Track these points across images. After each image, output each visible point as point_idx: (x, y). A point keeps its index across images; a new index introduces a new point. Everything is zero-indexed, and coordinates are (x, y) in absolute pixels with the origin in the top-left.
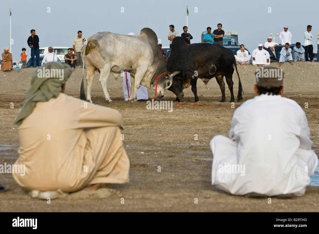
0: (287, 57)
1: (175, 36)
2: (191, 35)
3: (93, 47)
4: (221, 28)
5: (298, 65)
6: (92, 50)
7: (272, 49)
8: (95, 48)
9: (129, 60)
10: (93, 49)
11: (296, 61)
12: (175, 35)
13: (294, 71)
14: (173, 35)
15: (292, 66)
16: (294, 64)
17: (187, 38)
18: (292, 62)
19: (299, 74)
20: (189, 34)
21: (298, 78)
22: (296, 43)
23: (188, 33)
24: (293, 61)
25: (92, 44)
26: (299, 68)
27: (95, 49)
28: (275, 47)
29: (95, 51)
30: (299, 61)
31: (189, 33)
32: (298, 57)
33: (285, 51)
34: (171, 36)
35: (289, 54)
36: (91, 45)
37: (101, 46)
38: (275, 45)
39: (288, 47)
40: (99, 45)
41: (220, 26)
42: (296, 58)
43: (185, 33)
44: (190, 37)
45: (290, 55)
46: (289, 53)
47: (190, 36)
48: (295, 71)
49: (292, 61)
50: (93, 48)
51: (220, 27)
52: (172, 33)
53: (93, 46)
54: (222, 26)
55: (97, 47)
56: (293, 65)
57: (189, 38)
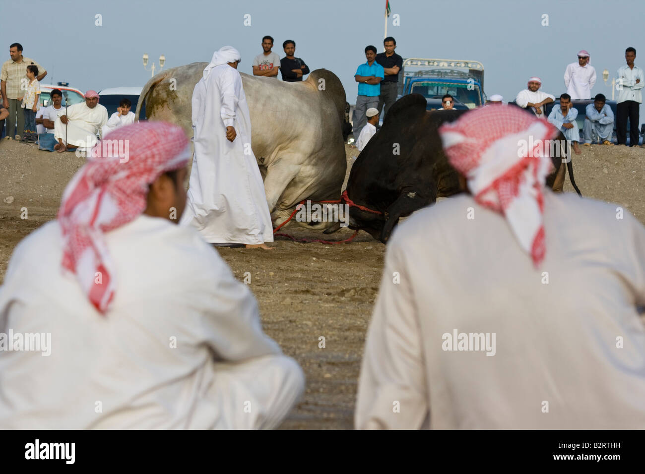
0: (565, 130)
1: (272, 64)
2: (306, 63)
3: (160, 101)
4: (394, 48)
5: (595, 154)
6: (157, 109)
7: (536, 108)
8: (165, 104)
9: (260, 143)
10: (160, 106)
11: (589, 142)
12: (272, 62)
13: (582, 169)
14: (265, 64)
15: (577, 156)
16: (582, 151)
17: (294, 71)
18: (577, 147)
19: (593, 178)
20: (300, 62)
21: (589, 189)
22: (596, 97)
23: (296, 58)
24: (581, 143)
25: (160, 92)
26: (596, 162)
27: (165, 106)
28: (544, 106)
29: (164, 111)
30: (597, 143)
31: (300, 59)
32: (593, 133)
33: (560, 116)
34: (260, 65)
35: (572, 123)
36: (158, 94)
37: (180, 99)
38: (544, 101)
39: (568, 105)
40: (177, 97)
41: (391, 43)
42: (588, 136)
43: (290, 58)
44: (302, 70)
45: (572, 127)
46: (570, 122)
47: (303, 67)
48: (584, 170)
49: (577, 142)
50: (160, 104)
51: (391, 46)
52: (263, 59)
53: (161, 99)
54: (395, 43)
55: (170, 102)
56: (579, 153)
57: (299, 71)
